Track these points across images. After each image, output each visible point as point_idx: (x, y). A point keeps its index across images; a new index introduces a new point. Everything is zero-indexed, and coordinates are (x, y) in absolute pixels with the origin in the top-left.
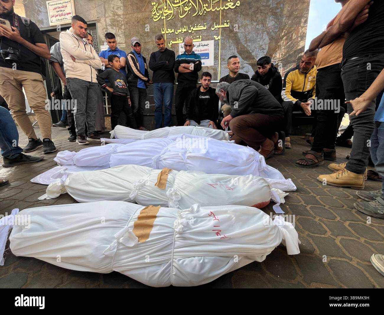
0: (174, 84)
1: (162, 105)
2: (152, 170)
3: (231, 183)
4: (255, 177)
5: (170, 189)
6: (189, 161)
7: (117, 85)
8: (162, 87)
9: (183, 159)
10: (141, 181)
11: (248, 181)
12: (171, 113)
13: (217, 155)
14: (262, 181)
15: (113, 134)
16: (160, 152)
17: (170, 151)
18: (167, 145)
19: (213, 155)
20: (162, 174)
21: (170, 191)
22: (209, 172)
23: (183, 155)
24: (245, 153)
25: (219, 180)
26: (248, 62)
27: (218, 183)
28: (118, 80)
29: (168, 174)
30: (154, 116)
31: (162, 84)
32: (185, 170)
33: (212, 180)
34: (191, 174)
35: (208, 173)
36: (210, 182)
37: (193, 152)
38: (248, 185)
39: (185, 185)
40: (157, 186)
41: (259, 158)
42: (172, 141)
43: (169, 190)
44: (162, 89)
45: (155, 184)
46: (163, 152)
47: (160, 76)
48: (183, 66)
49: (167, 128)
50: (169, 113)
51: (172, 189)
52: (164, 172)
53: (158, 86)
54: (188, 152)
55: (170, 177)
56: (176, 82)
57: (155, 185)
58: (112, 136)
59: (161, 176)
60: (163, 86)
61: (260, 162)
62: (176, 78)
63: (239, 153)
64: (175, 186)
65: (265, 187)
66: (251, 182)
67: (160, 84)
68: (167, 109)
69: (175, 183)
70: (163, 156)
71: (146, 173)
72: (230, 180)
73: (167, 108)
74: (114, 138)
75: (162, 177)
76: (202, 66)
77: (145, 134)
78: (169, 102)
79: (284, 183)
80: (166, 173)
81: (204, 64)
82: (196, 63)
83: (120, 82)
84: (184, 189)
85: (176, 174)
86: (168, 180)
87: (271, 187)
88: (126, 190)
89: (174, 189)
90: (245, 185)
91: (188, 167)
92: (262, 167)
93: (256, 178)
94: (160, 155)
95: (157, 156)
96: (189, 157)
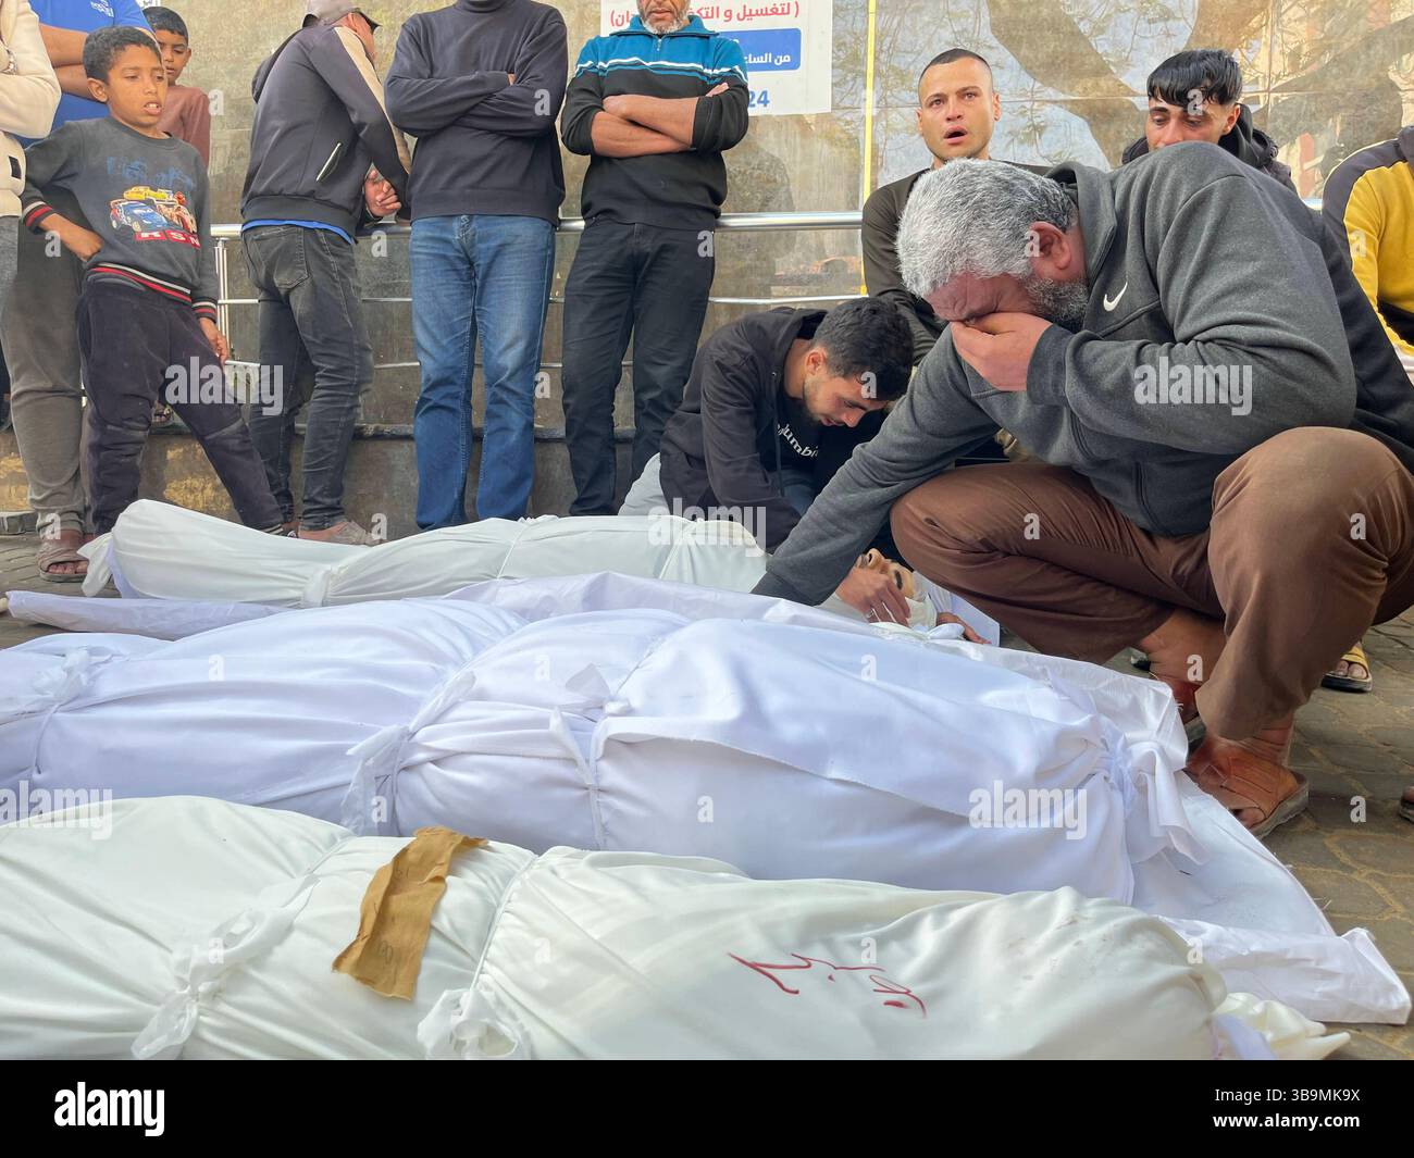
0: (556, 224)
1: (472, 366)
2: (333, 840)
3: (912, 953)
4: (1092, 908)
5: (445, 994)
6: (612, 775)
7: (126, 220)
8: (473, 246)
9: (579, 756)
10: (237, 929)
11: (1042, 940)
12: (530, 425)
13: (820, 730)
14: (1142, 944)
15: (104, 562)
16: (411, 705)
17: (481, 696)
18: (468, 653)
19: (791, 731)
20: (399, 874)
21: (444, 1014)
22: (761, 866)
23: (573, 729)
24: (1026, 720)
25: (821, 927)
26: (1062, 97)
27: (817, 952)
28: (138, 193)
29: (449, 879)
30: (408, 438)
31: (474, 225)
32: (583, 844)
33: (769, 930)
34: (621, 880)
35: (755, 874)
36: (756, 949)
37: (653, 712)
38: (1041, 972)
39: (566, 970)
40: (351, 973)
41: (1129, 765)
42: (513, 623)
43: (437, 1007)
44: (471, 263)
45: (338, 953)
46: (433, 701)
47: (461, 173)
48: (624, 109)
49: (493, 528)
50: (515, 419)
51: (467, 998)
52: (422, 860)
53: (447, 242)
54: (611, 707)
55: (459, 894)
56: (567, 212)
57: (337, 964)
58: (96, 575)
59: (392, 889)
60: (480, 241)
61: (1143, 790)
62: (573, 185)
63: (984, 720)
64: (492, 976)
65: (1170, 995)
66: (1067, 949)
67: (456, 225)
68: (504, 396)
69: (493, 951)
70: (431, 737)
71: (287, 864)
72: (907, 931)
73: (502, 386)
74: (110, 590)
75: (398, 903)
76: (751, 112)
77: (334, 568)
78: (520, 346)
79: (1319, 961)
80: (433, 863)
81: (765, 103)
82: (709, 95)
83: (149, 203)
84: (553, 996)
85: (508, 878)
86: (443, 922)
87: (1215, 991)
88: (110, 1002)
89: (480, 1000)
90: (1019, 969)
91: (606, 816)
92: (1156, 833)
93: (1100, 920)
94: (411, 726)
95: (389, 729)
96: (623, 748)
